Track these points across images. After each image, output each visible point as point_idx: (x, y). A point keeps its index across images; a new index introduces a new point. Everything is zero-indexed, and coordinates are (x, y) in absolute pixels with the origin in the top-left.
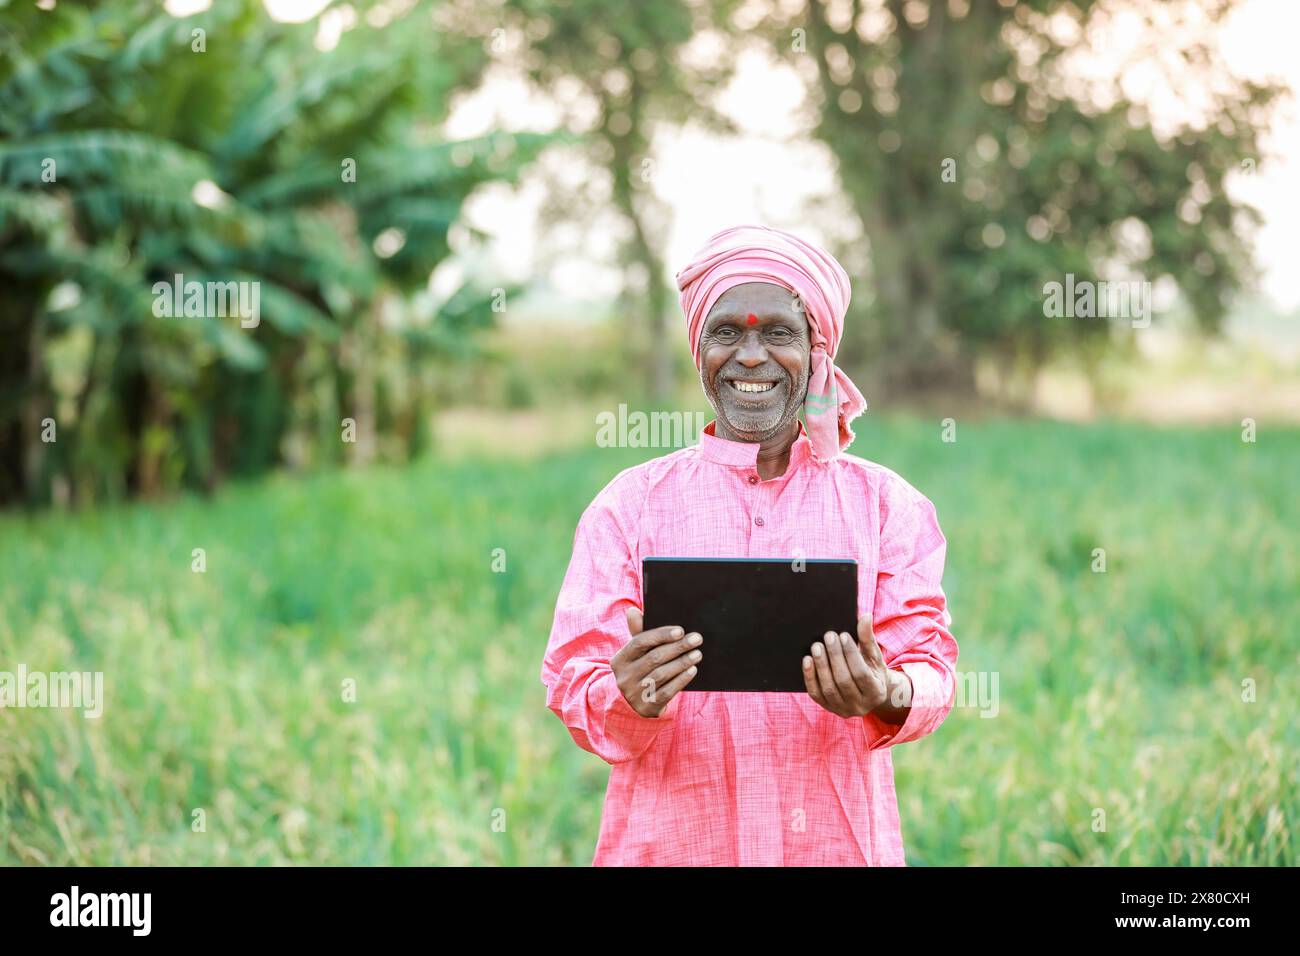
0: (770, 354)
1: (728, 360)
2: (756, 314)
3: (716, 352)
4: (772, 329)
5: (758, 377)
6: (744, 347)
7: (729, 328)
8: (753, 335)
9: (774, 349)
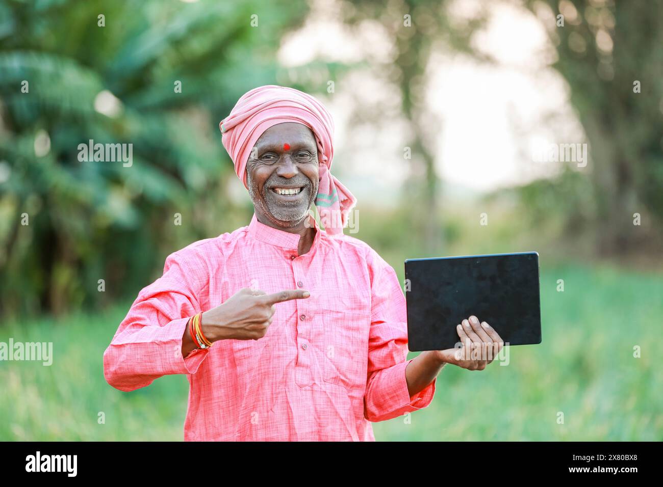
0: (299, 169)
1: (271, 175)
2: (289, 143)
3: (263, 170)
4: (298, 152)
5: (293, 185)
6: (283, 165)
7: (271, 154)
8: (287, 157)
9: (301, 166)
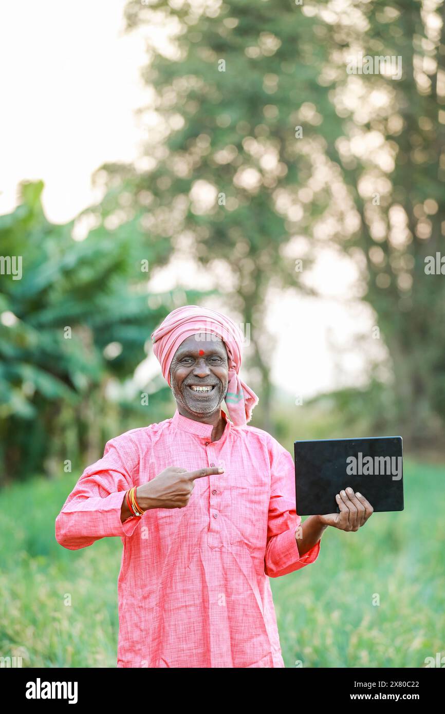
0: (211, 370)
1: (188, 375)
2: (204, 350)
3: (182, 371)
4: (211, 357)
5: (206, 383)
6: (198, 367)
7: (189, 358)
8: (202, 361)
9: (213, 368)
